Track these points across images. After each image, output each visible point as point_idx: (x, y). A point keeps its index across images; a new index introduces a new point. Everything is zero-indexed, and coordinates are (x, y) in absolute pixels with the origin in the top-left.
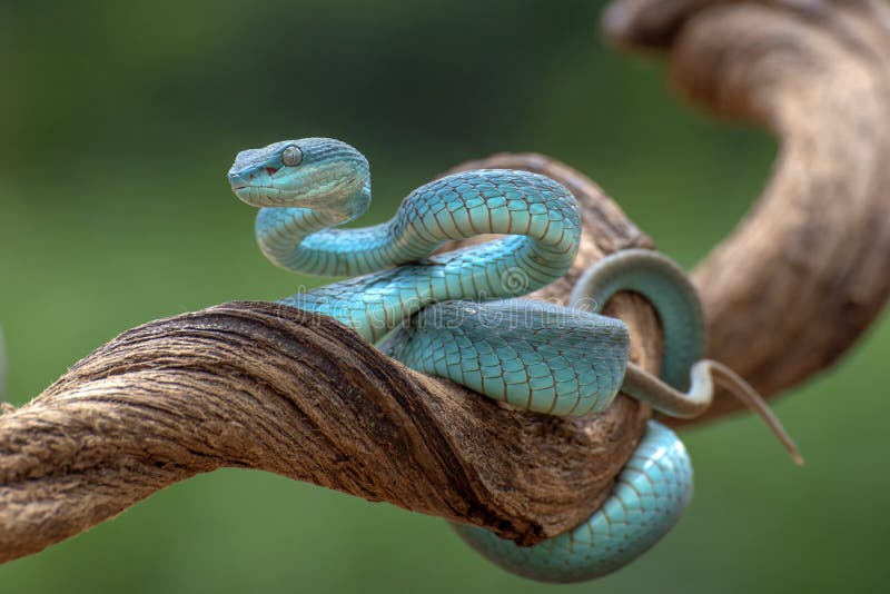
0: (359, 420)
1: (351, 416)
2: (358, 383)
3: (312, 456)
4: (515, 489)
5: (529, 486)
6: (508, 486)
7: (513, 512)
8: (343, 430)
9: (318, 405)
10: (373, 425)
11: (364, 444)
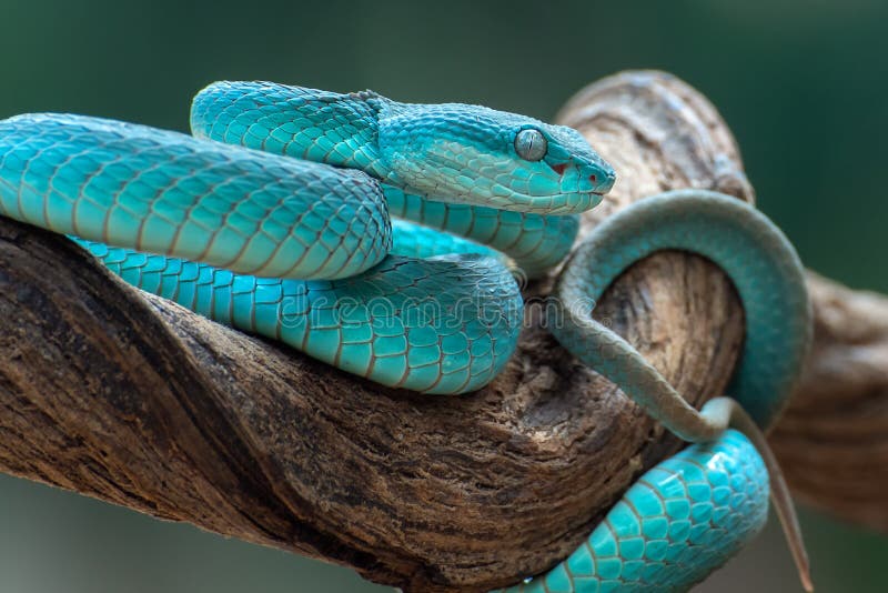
0: (87, 383)
1: (73, 376)
2: (81, 326)
3: (21, 437)
4: (371, 504)
5: (399, 502)
6: (355, 497)
7: (371, 540)
8: (62, 396)
9: (19, 358)
10: (108, 390)
11: (99, 419)
